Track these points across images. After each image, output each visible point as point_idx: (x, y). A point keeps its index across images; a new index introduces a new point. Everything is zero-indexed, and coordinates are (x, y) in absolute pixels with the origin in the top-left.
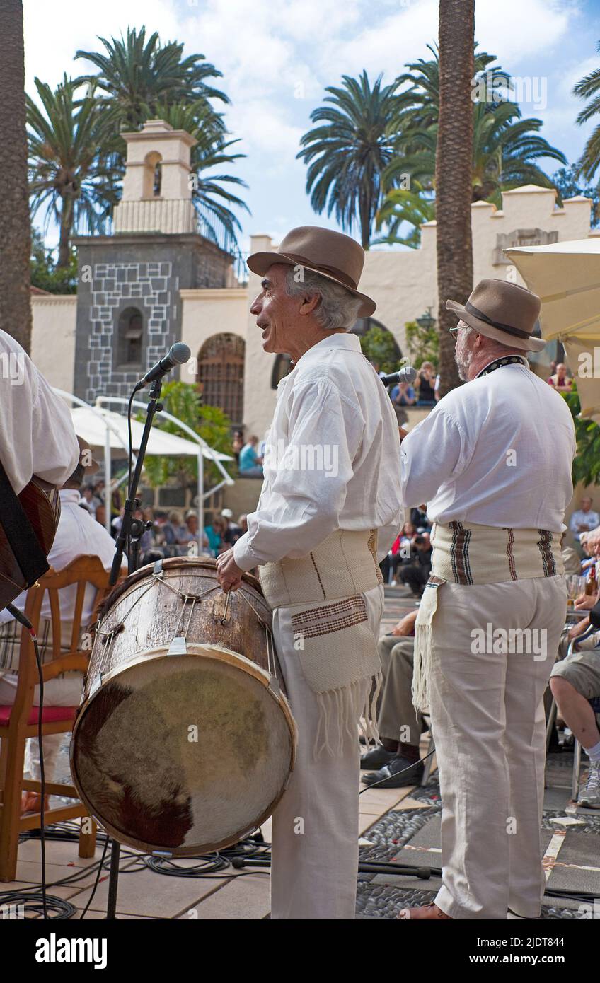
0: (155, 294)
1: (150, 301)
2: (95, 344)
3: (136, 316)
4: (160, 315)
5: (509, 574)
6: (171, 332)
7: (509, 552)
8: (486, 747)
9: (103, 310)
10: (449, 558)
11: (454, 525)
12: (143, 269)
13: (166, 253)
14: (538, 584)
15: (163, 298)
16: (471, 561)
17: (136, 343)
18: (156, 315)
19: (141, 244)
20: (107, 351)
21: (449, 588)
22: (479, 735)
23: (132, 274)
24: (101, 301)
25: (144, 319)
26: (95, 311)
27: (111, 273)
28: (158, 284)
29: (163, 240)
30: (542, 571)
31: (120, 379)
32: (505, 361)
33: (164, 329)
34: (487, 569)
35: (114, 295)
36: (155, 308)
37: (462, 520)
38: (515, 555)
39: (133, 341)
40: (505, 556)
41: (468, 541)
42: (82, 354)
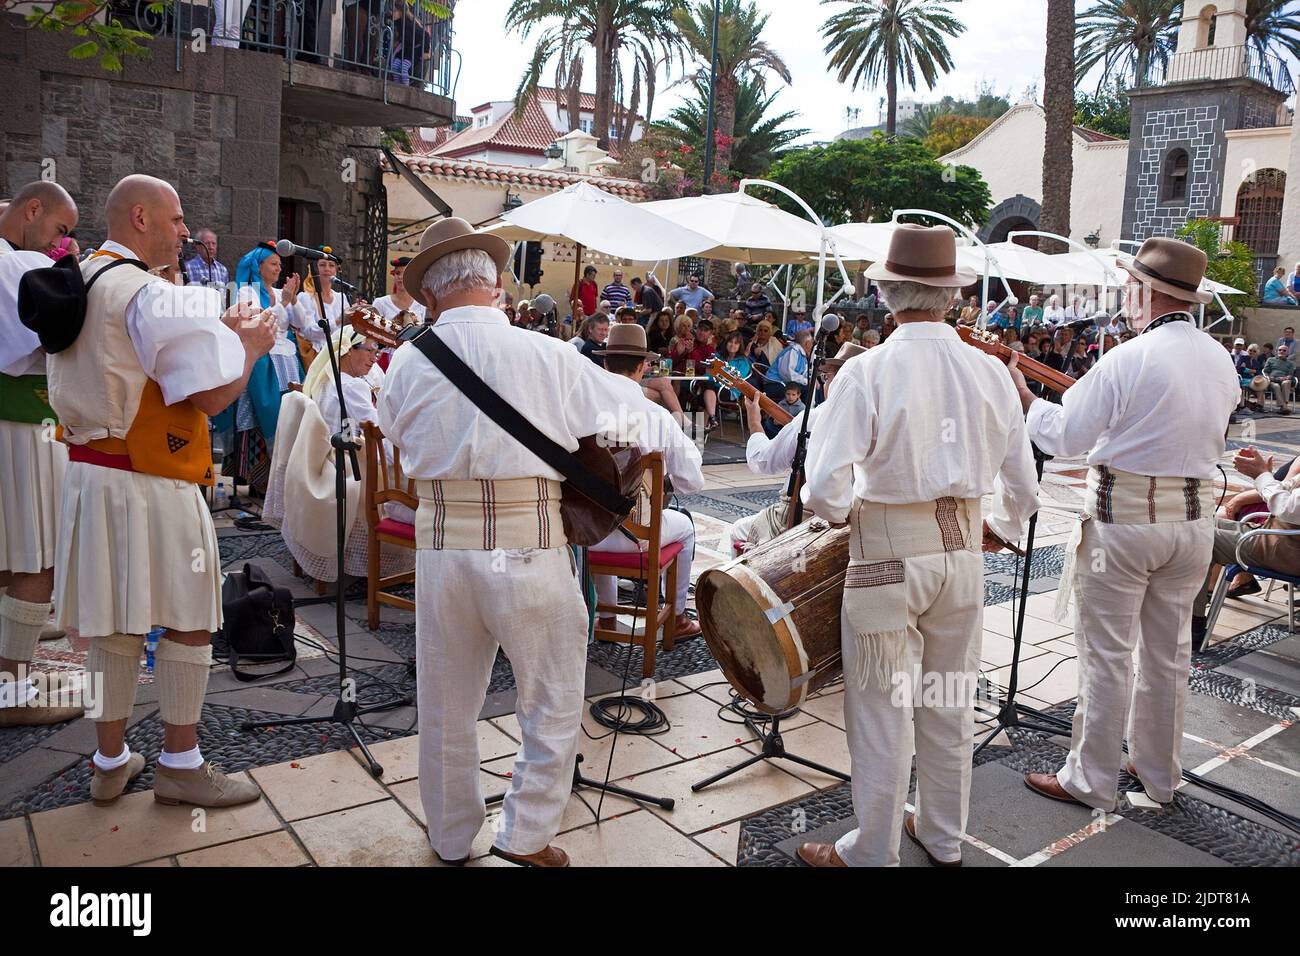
0: (1200, 135)
1: (1196, 142)
2: (1142, 183)
3: (1181, 156)
4: (1205, 155)
5: (1148, 517)
6: (1214, 169)
7: (1151, 497)
8: (1111, 665)
9: (1152, 152)
10: (1096, 497)
11: (1102, 469)
12: (1191, 114)
13: (1214, 97)
14: (1178, 528)
15: (1208, 139)
16: (1113, 503)
17: (1182, 180)
18: (1201, 155)
19: (1190, 91)
20: (1154, 189)
21: (1093, 523)
22: (1106, 654)
23: (1181, 118)
24: (1150, 144)
25: (1190, 159)
26: (1145, 153)
27: (1161, 119)
28: (1204, 127)
29: (1212, 86)
30: (1185, 515)
31: (1164, 213)
32: (1169, 318)
33: (1208, 168)
34: (1126, 512)
35: (1163, 138)
36: (1200, 149)
37: (1108, 464)
38: (1156, 500)
39: (1179, 179)
40: (1146, 501)
41: (1112, 484)
42: (1131, 191)
